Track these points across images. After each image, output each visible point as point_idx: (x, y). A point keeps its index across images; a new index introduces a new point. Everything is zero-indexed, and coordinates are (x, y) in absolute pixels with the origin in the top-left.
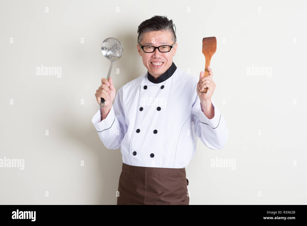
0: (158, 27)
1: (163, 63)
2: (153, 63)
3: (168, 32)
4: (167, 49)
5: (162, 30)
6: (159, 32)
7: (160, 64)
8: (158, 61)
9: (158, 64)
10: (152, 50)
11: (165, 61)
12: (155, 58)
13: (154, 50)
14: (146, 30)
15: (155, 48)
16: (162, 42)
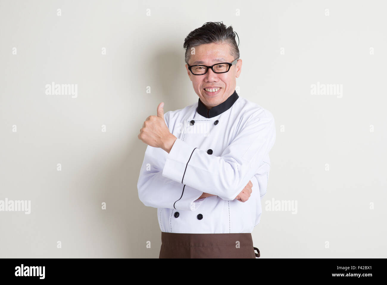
0: (210, 38)
1: (221, 88)
2: (206, 90)
3: (224, 44)
4: (224, 69)
5: (216, 42)
6: (212, 45)
7: (217, 90)
8: (212, 86)
9: (214, 90)
10: (203, 70)
11: (223, 86)
12: (208, 82)
13: (206, 70)
14: (194, 44)
15: (208, 68)
16: (217, 58)
